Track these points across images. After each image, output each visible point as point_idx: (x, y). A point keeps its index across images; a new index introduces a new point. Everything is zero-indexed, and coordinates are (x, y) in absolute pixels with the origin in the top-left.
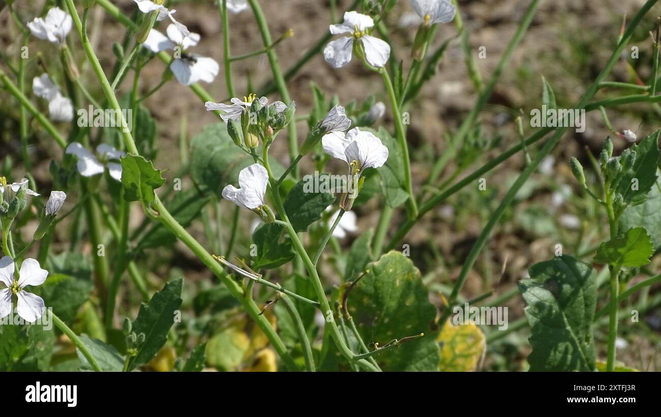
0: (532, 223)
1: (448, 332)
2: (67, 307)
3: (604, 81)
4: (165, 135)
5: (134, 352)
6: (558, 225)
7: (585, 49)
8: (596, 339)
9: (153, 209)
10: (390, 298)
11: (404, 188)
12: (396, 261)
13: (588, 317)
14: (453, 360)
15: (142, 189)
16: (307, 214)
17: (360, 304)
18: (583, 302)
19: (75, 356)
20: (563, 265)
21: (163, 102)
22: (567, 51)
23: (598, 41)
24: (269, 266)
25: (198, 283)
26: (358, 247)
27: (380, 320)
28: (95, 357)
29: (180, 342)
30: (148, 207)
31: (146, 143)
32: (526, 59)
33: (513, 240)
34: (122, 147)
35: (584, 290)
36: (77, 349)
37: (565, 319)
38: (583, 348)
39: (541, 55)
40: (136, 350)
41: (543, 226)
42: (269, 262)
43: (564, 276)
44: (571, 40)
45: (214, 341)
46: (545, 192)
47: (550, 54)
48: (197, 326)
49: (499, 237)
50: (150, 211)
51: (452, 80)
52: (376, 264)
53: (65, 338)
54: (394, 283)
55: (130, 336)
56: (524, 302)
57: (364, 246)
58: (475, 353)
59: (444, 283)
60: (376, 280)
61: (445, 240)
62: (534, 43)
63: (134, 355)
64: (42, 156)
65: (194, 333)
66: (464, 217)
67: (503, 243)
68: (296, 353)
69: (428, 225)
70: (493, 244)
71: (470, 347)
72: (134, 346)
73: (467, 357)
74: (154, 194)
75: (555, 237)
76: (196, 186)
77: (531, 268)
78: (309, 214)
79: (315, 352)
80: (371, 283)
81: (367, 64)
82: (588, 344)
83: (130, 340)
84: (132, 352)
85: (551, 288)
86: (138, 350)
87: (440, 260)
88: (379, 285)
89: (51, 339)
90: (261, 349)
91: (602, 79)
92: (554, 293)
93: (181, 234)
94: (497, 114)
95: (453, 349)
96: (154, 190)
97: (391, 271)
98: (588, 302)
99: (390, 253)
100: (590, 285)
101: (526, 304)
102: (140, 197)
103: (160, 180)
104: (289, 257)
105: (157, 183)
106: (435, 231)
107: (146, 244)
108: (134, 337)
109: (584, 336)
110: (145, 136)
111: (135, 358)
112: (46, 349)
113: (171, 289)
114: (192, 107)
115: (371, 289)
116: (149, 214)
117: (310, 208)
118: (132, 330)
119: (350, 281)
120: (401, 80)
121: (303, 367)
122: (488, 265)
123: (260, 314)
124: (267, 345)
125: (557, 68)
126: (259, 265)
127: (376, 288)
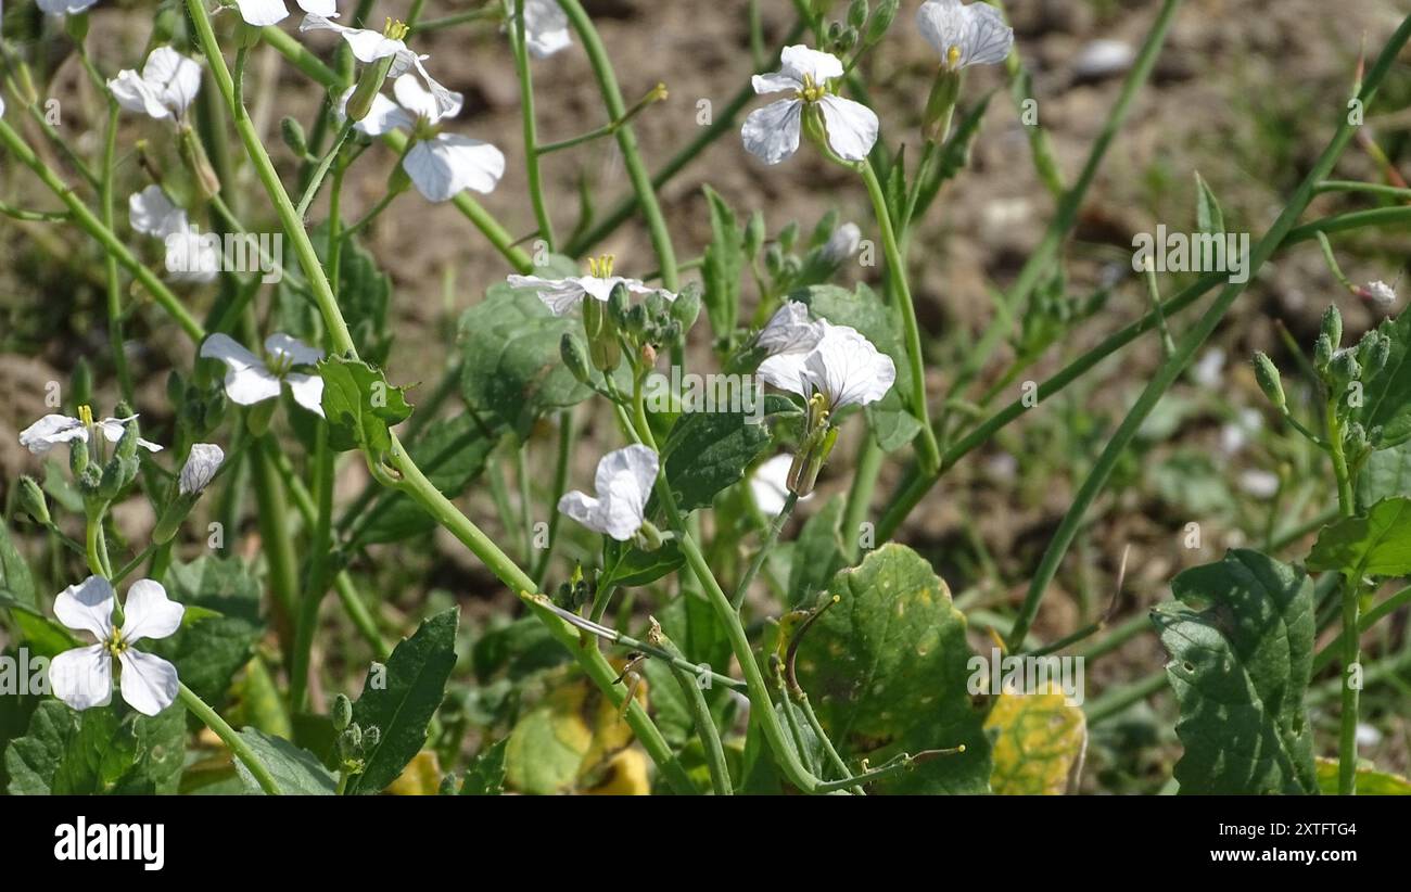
0: (1181, 488)
1: (1007, 708)
2: (211, 670)
3: (1323, 179)
4: (411, 317)
5: (357, 766)
6: (1234, 490)
7: (1286, 126)
8: (1315, 724)
9: (389, 465)
10: (886, 641)
11: (912, 410)
12: (897, 565)
13: (1297, 678)
14: (1020, 765)
15: (365, 425)
16: (712, 471)
17: (822, 655)
18: (1288, 647)
19: (231, 771)
20: (1244, 572)
21: (405, 249)
22: (1247, 132)
23: (1311, 109)
24: (633, 581)
25: (484, 620)
26: (816, 532)
27: (866, 688)
28: (274, 775)
29: (448, 739)
30: (378, 462)
31: (368, 324)
32: (1162, 150)
33: (1141, 525)
34: (319, 334)
35: (1287, 624)
36: (236, 759)
37: (1250, 685)
38: (1289, 743)
39: (1193, 141)
40: (360, 761)
41: (1203, 493)
42: (632, 572)
43: (1246, 596)
44: (1256, 109)
45: (520, 733)
46: (1206, 423)
47: (1212, 139)
48: (483, 704)
49: (1111, 517)
50: (384, 469)
51: (1007, 195)
52: (855, 571)
53: (210, 736)
54: (892, 611)
55: (349, 732)
56: (1165, 652)
57: (828, 532)
58: (1064, 751)
59: (995, 609)
60: (855, 605)
61: (1000, 525)
62: (1178, 115)
63: (357, 772)
64: (156, 362)
65: (477, 718)
66: (1039, 476)
67: (1120, 531)
68: (690, 758)
69: (964, 495)
70: (1100, 532)
71: (1053, 739)
72: (357, 753)
73: (1047, 758)
74: (390, 437)
75: (1229, 517)
76: (472, 412)
77: (1177, 580)
78: (718, 470)
79: (732, 754)
80: (845, 611)
81: (832, 154)
82: (1299, 735)
83: (349, 740)
84: (354, 767)
85: (1220, 620)
86: (365, 761)
87: (989, 566)
88: (863, 615)
89: (181, 738)
90: (617, 751)
91: (1321, 176)
92: (1224, 632)
93: (449, 516)
94: (1103, 264)
95: (1018, 743)
96: (390, 428)
97: (886, 585)
98: (1295, 647)
99: (883, 548)
100: (1301, 612)
101: (1170, 657)
102: (361, 441)
103: (402, 408)
104: (676, 561)
105: (396, 412)
106: (978, 509)
107: (370, 535)
108: (357, 734)
109: (1291, 719)
110: (366, 310)
111: (359, 778)
112: (170, 760)
113: (433, 632)
114: (467, 257)
115: (845, 625)
116: (380, 475)
117: (720, 459)
118: (353, 721)
119: (802, 608)
120: (901, 186)
121: (706, 785)
122: (1090, 576)
123: (617, 682)
124: (629, 742)
125: (1228, 168)
126: (611, 579)
127: (855, 622)
